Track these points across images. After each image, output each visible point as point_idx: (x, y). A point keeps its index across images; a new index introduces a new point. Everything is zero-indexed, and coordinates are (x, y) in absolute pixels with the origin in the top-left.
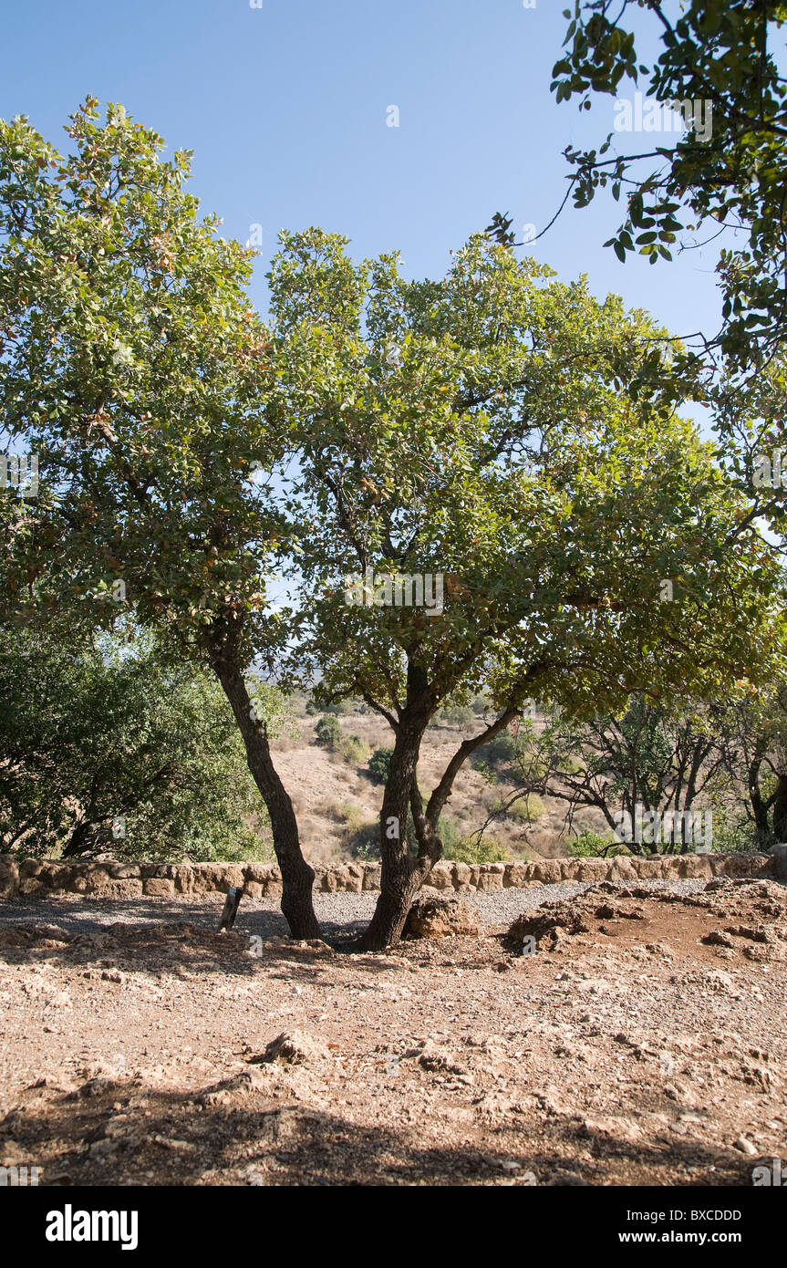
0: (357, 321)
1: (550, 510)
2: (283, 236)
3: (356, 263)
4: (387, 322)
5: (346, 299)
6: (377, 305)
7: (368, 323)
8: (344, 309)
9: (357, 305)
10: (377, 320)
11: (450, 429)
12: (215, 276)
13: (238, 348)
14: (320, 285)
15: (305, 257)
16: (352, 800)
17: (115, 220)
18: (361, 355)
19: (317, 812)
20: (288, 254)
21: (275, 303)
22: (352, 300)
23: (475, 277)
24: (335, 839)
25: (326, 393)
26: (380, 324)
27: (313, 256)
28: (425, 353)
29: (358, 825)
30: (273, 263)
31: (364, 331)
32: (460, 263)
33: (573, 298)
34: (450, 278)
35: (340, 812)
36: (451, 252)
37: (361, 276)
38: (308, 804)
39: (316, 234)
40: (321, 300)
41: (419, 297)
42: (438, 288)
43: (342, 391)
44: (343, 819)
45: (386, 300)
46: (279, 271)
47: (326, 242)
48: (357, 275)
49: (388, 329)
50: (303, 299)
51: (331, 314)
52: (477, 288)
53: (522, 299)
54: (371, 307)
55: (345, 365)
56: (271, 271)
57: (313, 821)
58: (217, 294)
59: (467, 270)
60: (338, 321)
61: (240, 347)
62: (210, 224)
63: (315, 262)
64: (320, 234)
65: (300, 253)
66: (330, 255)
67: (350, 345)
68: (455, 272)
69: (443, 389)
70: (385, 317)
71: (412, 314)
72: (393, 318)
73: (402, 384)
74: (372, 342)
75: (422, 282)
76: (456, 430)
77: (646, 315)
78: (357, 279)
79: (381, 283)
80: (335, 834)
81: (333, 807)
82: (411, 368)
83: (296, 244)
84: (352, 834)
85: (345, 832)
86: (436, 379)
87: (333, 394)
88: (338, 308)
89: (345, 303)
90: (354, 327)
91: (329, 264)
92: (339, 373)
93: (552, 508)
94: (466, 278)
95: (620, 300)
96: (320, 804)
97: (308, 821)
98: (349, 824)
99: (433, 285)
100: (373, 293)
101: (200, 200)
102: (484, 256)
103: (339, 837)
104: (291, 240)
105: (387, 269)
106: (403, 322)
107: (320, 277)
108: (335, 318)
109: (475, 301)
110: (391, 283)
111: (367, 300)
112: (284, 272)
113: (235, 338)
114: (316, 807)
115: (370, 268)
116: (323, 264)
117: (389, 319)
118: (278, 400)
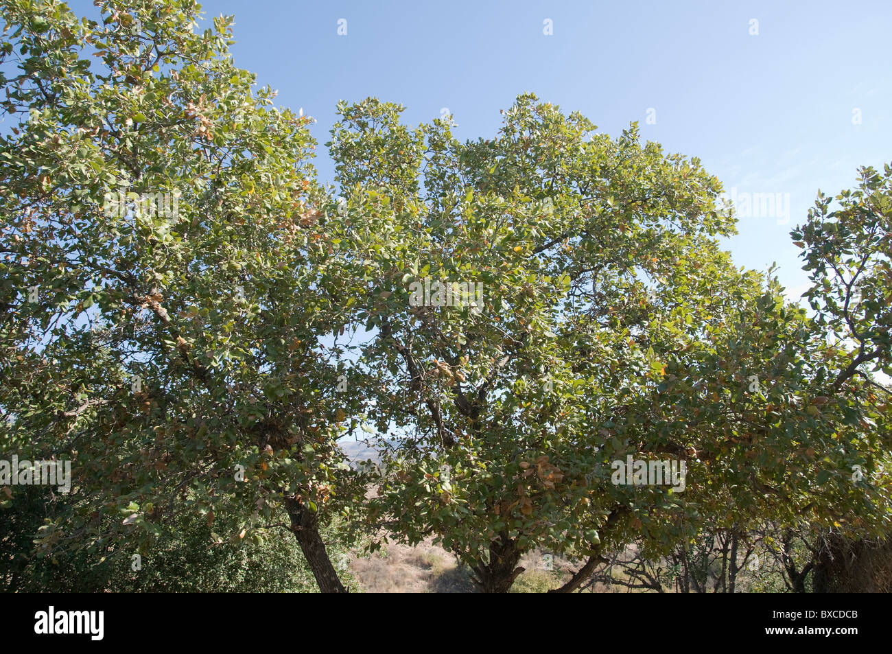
0: (415, 183)
1: (634, 367)
2: (341, 107)
3: (412, 128)
4: (445, 182)
5: (404, 162)
6: (434, 167)
7: (427, 184)
8: (403, 172)
9: (415, 168)
10: (435, 180)
11: (527, 293)
12: (263, 142)
13: (286, 217)
14: (379, 150)
15: (363, 126)
16: (435, 550)
17: (149, 89)
18: (421, 215)
19: (408, 562)
20: (347, 124)
21: (340, 172)
22: (409, 163)
23: (526, 134)
24: (423, 582)
25: (386, 261)
26: (438, 184)
27: (371, 124)
28: (493, 209)
29: (441, 569)
30: (332, 132)
31: (423, 192)
32: (511, 121)
33: (627, 146)
34: (502, 136)
35: (426, 561)
36: (501, 112)
37: (417, 140)
38: (400, 555)
39: (373, 104)
40: (380, 166)
41: (474, 156)
42: (492, 145)
43: (404, 257)
44: (428, 566)
45: (441, 162)
46: (339, 139)
47: (383, 110)
48: (413, 139)
49: (446, 187)
50: (364, 166)
51: (391, 177)
52: (528, 143)
53: (577, 150)
54: (428, 169)
55: (406, 227)
56: (331, 140)
57: (405, 569)
58: (265, 162)
59: (517, 128)
60: (397, 184)
61: (289, 217)
62: (264, 95)
63: (373, 130)
64: (377, 103)
65: (359, 123)
66: (387, 123)
67: (410, 206)
68: (506, 130)
69: (517, 249)
70: (442, 177)
71: (468, 173)
72: (449, 178)
73: (469, 245)
74: (430, 202)
75: (476, 141)
76: (535, 293)
77: (683, 160)
78: (414, 143)
79: (437, 145)
80: (423, 578)
81: (420, 557)
82: (478, 228)
83: (354, 114)
84: (436, 578)
85: (431, 576)
86: (508, 238)
87: (394, 262)
88: (397, 171)
89: (404, 166)
90: (413, 188)
91: (386, 131)
92: (400, 237)
93: (637, 364)
94: (517, 135)
95: (659, 147)
96: (410, 555)
97: (401, 569)
98: (433, 569)
99: (487, 143)
100: (430, 155)
101: (256, 75)
102: (532, 114)
103: (427, 580)
104: (350, 110)
105: (441, 132)
106: (459, 181)
107: (379, 143)
108: (395, 181)
109: (528, 156)
110: (446, 145)
111: (424, 163)
112: (344, 140)
113: (283, 207)
114: (407, 557)
115: (425, 132)
116: (382, 132)
117: (446, 179)
118: (334, 271)
